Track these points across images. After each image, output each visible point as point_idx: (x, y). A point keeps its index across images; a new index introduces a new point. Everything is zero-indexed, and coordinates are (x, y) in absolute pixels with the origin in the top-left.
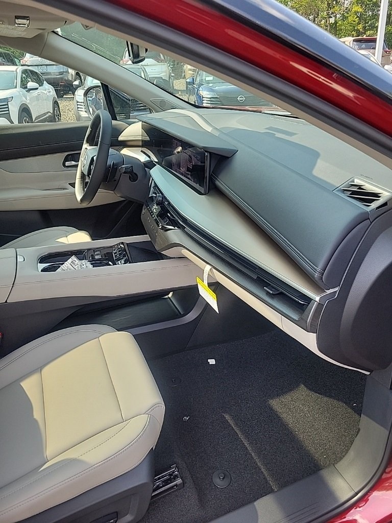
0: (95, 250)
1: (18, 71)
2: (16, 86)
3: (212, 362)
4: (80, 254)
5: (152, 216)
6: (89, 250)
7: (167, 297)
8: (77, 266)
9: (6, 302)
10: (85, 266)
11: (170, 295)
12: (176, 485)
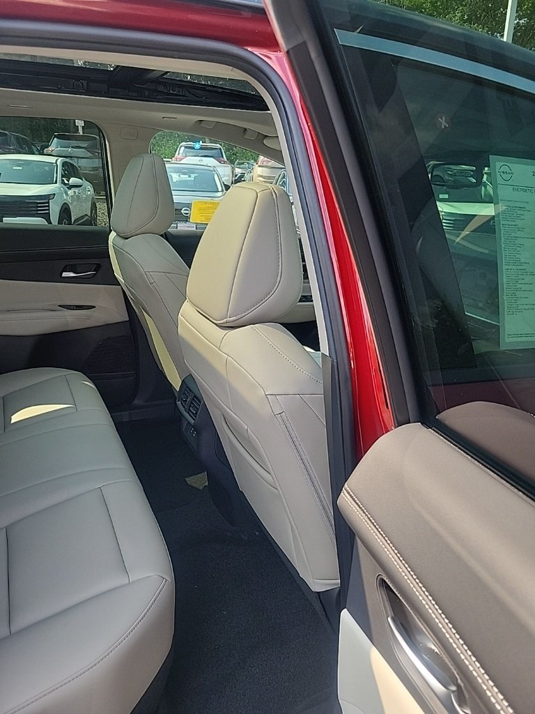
1: (58, 163)
2: (56, 180)
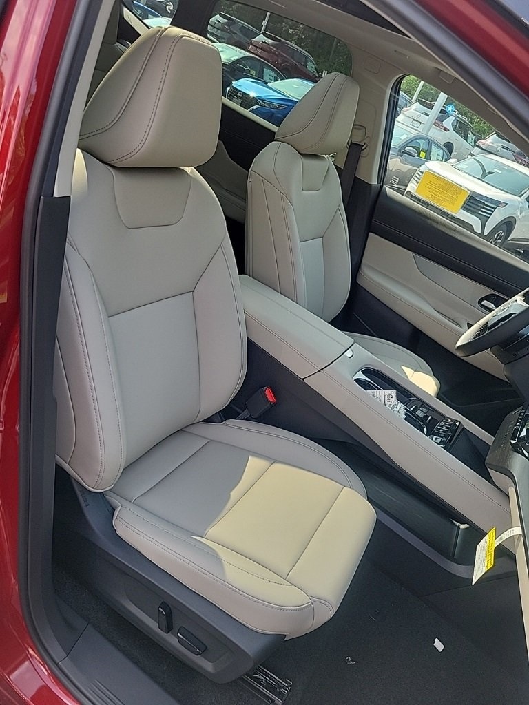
0: (423, 404)
2: (522, 195)
3: (439, 645)
4: (405, 395)
5: (517, 422)
6: (418, 399)
7: (458, 524)
8: (390, 403)
9: (303, 379)
10: (397, 410)
11: (462, 526)
12: (273, 701)
